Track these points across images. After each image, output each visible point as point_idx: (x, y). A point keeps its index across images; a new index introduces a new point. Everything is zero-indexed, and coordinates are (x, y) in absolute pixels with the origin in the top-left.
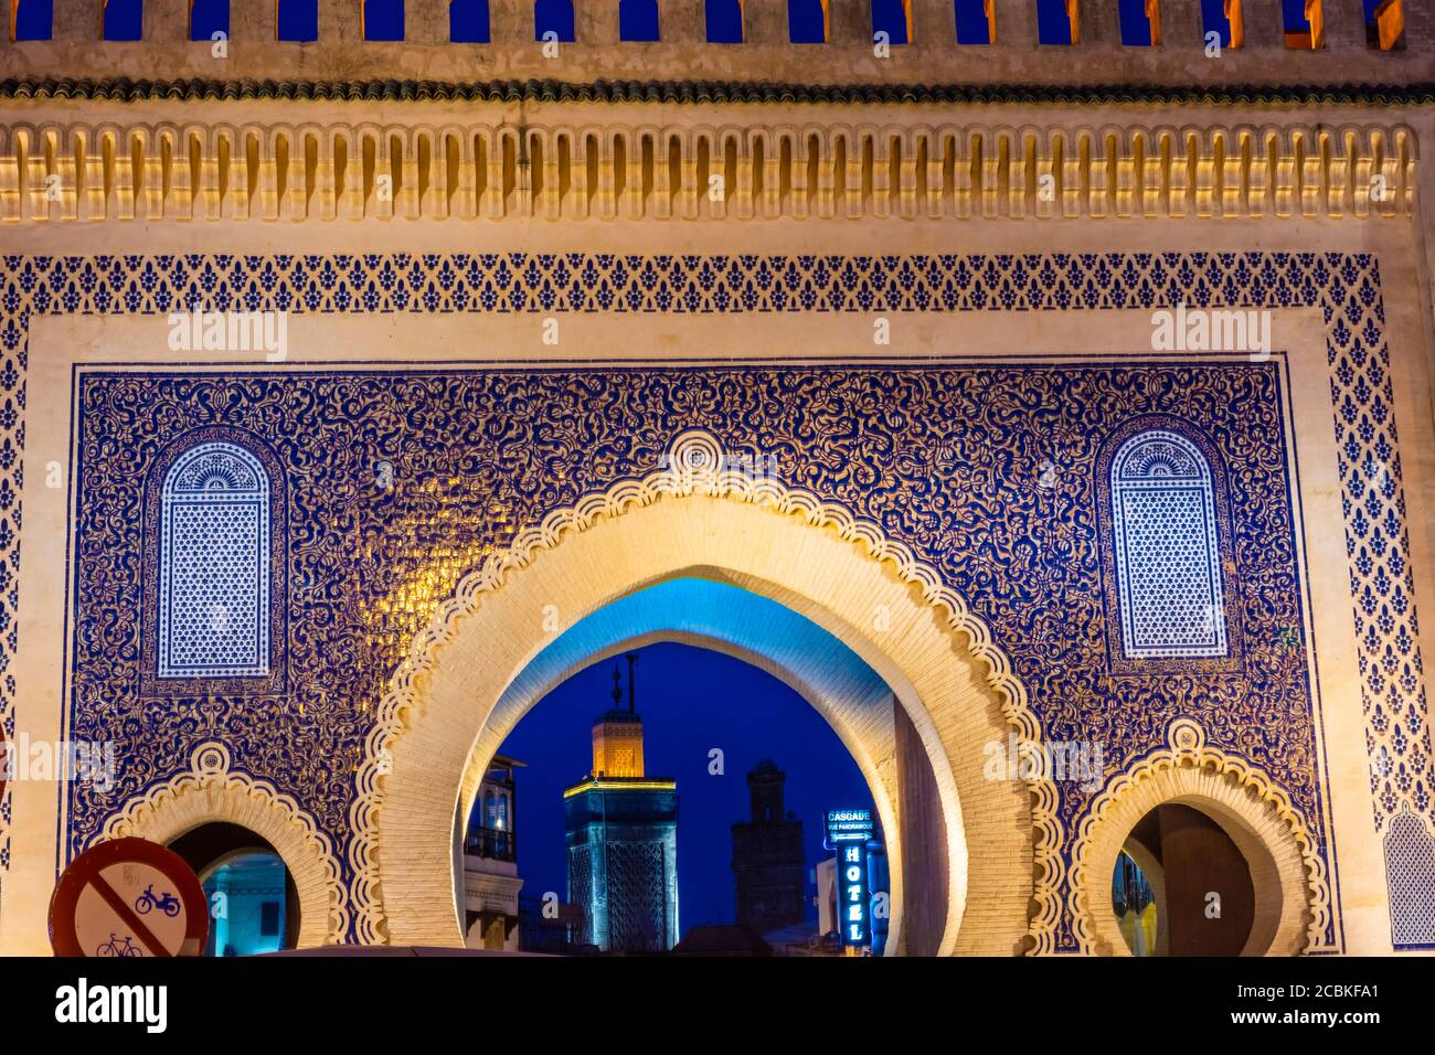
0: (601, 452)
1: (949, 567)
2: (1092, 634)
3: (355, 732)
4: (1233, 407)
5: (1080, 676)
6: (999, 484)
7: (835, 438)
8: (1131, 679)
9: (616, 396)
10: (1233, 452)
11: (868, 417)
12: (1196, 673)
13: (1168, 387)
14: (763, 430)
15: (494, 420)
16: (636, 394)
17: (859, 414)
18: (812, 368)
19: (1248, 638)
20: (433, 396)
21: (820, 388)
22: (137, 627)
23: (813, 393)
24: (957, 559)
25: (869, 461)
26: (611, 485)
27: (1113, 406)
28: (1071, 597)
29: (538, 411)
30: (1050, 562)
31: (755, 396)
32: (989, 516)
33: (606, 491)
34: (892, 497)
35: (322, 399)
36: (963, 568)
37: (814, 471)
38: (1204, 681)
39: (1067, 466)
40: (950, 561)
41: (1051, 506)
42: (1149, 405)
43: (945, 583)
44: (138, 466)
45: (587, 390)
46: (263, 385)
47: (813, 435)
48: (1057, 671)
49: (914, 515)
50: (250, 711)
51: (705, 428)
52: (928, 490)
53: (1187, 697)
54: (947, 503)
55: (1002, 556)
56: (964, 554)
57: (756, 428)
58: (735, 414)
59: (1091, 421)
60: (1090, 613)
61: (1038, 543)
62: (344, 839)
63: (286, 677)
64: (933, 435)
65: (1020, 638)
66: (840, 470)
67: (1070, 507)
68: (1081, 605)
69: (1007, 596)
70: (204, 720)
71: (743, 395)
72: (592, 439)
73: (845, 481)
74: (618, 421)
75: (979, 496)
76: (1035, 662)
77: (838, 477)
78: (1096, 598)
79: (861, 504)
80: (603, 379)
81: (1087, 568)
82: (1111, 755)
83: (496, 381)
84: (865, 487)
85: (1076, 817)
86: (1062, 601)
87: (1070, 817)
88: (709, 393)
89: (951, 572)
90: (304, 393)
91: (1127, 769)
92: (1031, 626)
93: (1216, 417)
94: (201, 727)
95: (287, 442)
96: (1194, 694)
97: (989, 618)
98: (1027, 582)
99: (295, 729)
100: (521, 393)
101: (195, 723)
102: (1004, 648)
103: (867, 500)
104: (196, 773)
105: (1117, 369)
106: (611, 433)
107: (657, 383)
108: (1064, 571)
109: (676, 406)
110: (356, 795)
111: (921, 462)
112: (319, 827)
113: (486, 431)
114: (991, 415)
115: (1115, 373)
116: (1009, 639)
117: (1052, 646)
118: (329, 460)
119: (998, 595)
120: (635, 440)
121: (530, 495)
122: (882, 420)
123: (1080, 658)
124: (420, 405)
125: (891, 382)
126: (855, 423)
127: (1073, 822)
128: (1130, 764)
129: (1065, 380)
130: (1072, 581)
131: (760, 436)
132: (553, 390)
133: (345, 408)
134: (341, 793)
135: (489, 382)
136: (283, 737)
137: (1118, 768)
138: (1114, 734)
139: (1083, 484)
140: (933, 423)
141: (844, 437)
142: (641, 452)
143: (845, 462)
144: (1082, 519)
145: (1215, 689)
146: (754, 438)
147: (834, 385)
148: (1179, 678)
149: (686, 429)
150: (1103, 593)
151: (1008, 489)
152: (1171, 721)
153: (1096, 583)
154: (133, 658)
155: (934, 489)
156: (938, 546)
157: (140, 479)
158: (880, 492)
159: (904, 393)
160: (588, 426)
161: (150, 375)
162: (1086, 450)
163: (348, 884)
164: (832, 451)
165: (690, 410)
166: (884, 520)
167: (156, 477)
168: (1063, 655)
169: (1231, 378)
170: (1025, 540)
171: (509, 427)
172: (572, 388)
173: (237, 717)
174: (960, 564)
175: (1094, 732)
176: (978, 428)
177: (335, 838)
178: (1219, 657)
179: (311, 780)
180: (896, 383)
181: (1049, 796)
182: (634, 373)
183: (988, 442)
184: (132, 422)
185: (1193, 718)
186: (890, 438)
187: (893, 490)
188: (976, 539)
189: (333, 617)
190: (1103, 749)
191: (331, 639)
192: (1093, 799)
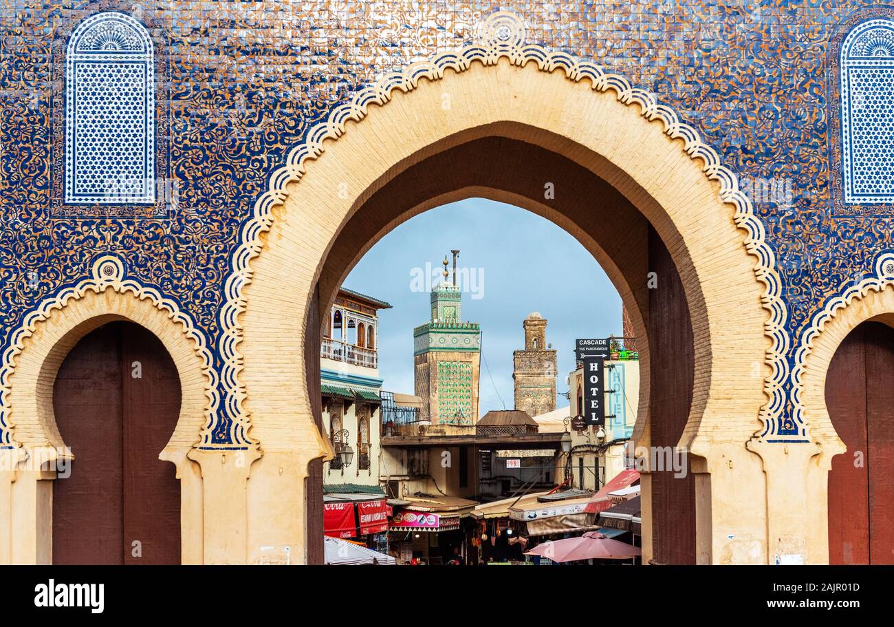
1: (706, 127)
2: (819, 183)
3: (224, 251)
6: (750, 60)
8: (848, 220)
14: (559, 10)
22: (48, 163)
24: (713, 121)
30: (788, 125)
32: (740, 86)
34: (662, 68)
36: (718, 128)
39: (805, 44)
40: (707, 123)
41: (792, 79)
43: (703, 140)
44: (47, 29)
47: (599, 16)
48: (791, 213)
49: (680, 84)
50: (140, 232)
51: (510, 7)
52: (692, 64)
53: (893, 235)
54: (707, 73)
55: (750, 119)
57: (552, 8)
60: (818, 167)
61: (779, 109)
62: (216, 335)
64: (698, 18)
67: (808, 79)
68: (811, 160)
69: (752, 152)
70: (103, 238)
72: (419, 12)
73: (625, 55)
75: (733, 69)
78: (824, 154)
81: (817, 130)
82: (830, 280)
85: (800, 329)
86: (797, 157)
87: (796, 329)
89: (708, 131)
91: (843, 291)
92: (770, 175)
94: (100, 244)
97: (736, 170)
98: (769, 141)
99: (176, 247)
101: (96, 240)
104: (97, 280)
108: (799, 132)
110: (225, 301)
111: (687, 40)
112: (195, 326)
114: (745, 3)
119: (745, 151)
122: (656, 5)
123: (809, 203)
126: (634, 7)
127: (798, 333)
128: (845, 289)
130: (805, 140)
131: (556, 15)
134: (212, 299)
136: (166, 253)
137: (835, 291)
138: (833, 265)
139: (818, 62)
140: (698, 8)
144: (815, 90)
148: (887, 220)
149: (495, 7)
150: (830, 151)
151: (756, 65)
153: (824, 143)
154: (45, 187)
155: (697, 63)
156: (699, 110)
157: (49, 42)
158: (653, 64)
162: (821, 34)
163: (219, 370)
166: (656, 89)
167: (61, 39)
168: (794, 201)
170: (769, 106)
173: (128, 236)
174: (713, 125)
175: (817, 262)
176: (734, 14)
177: (208, 334)
179: (189, 288)
181: (779, 312)
183: (742, 25)
186: (661, 20)
187: (662, 63)
189: (206, 158)
190: (823, 277)
191: (205, 175)
192: (814, 315)
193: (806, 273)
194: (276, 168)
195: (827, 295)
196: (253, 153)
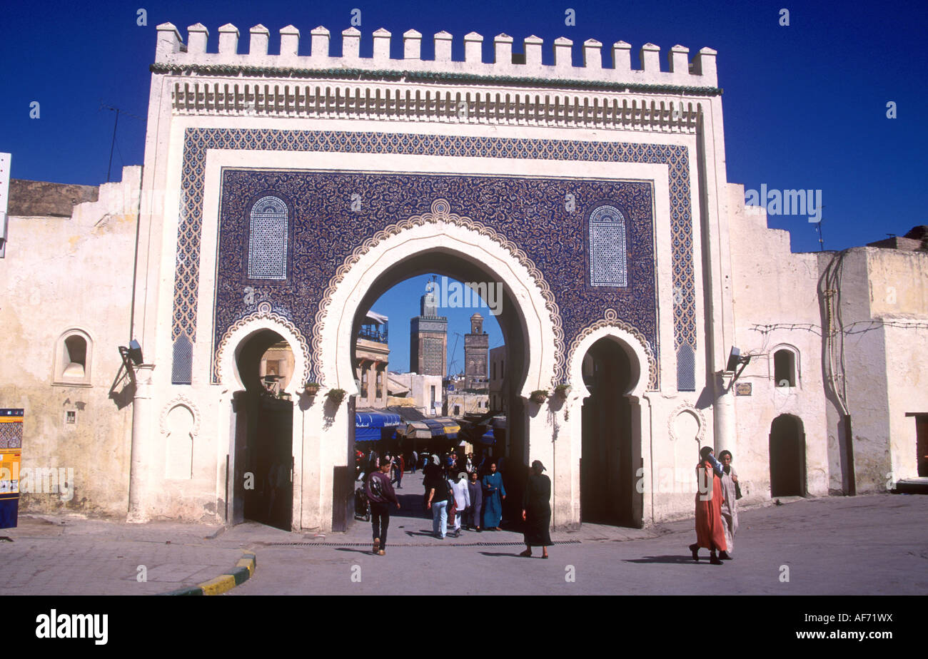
0: (407, 205)
1: (530, 251)
2: (579, 277)
3: (316, 301)
4: (634, 199)
5: (575, 292)
6: (549, 222)
7: (491, 203)
8: (592, 294)
9: (413, 185)
10: (633, 214)
11: (503, 196)
12: (615, 293)
13: (611, 190)
14: (465, 199)
15: (369, 192)
16: (420, 185)
17: (500, 195)
18: (484, 178)
19: (635, 281)
20: (347, 182)
21: (486, 185)
22: (241, 261)
23: (484, 186)
24: (533, 248)
25: (503, 212)
26: (410, 217)
27: (591, 196)
28: (573, 263)
29: (385, 189)
30: (566, 251)
31: (463, 187)
32: (545, 233)
33: (408, 219)
34: (510, 225)
35: (308, 182)
36: (535, 252)
37: (483, 214)
38: (619, 295)
39: (574, 217)
40: (530, 249)
41: (568, 231)
42: (605, 197)
43: (528, 257)
44: (243, 204)
45: (403, 182)
46: (287, 176)
47: (483, 202)
48: (567, 290)
49: (518, 232)
50: (279, 292)
51: (444, 198)
52: (524, 223)
53: (612, 301)
54: (530, 228)
55: (549, 248)
56: (535, 247)
57: (463, 198)
58: (455, 193)
59: (583, 201)
60: (579, 270)
61: (562, 244)
62: (311, 338)
63: (292, 280)
64: (526, 203)
65: (554, 278)
66: (492, 215)
67: (574, 231)
68: (576, 266)
69: (550, 262)
70: (263, 294)
71: (459, 186)
72: (404, 200)
73: (494, 219)
74: (413, 194)
75: (542, 226)
76: (559, 286)
77: (491, 217)
78: (582, 264)
79: (499, 227)
80: (408, 179)
81: (579, 254)
82: (584, 320)
83: (370, 178)
84: (501, 221)
85: (570, 341)
86: (569, 265)
87: (568, 341)
88: (446, 185)
89: (531, 253)
90: (302, 180)
91: (589, 325)
92: (558, 273)
93: (628, 202)
94: (262, 297)
95: (295, 197)
96: (614, 300)
97: (543, 270)
98: (557, 258)
99: (295, 299)
100: (379, 183)
101: (260, 295)
102: (548, 281)
103: (501, 226)
104: (260, 313)
105: (593, 183)
106: (411, 198)
107: (428, 181)
108: (571, 254)
109: (434, 190)
110: (315, 323)
111: (522, 213)
112: (302, 334)
113: (366, 196)
114: (548, 197)
115: (593, 184)
116: (550, 278)
117: (565, 281)
118: (309, 204)
119: (547, 262)
120: (419, 201)
121: (380, 219)
122: (508, 197)
123: (575, 286)
124: (342, 185)
125: (512, 184)
126: (499, 198)
127: (569, 343)
128: (591, 323)
129: (575, 186)
130: (573, 258)
131: (464, 201)
132: (390, 182)
133: (316, 186)
134: (310, 322)
135: (368, 178)
136: (290, 301)
137: (586, 325)
138: (585, 313)
139: (579, 223)
140: (527, 199)
141: (495, 203)
142: (421, 205)
143: (494, 212)
144: (578, 236)
145: (622, 299)
146: (462, 202)
147: (492, 184)
148: (609, 294)
149: (438, 198)
150: (584, 263)
151: (552, 224)
152: (606, 309)
153: (582, 259)
154: (239, 271)
155: (526, 223)
156: (526, 243)
157: (243, 208)
158: (506, 223)
159: (517, 188)
160: (402, 195)
161: (248, 171)
162: (581, 211)
163: (312, 354)
164: (490, 208)
165: (439, 191)
166: (507, 234)
167: (249, 208)
168: (569, 284)
169: (634, 188)
170: (558, 242)
171: (374, 194)
172: (397, 181)
173: (275, 294)
174: (533, 250)
175: (578, 312)
176: (543, 202)
177: (307, 337)
178: (624, 287)
179: (300, 317)
180: (514, 184)
181: (561, 334)
182: (420, 176)
183: (546, 207)
184: (241, 188)
185: (613, 308)
186: (511, 204)
187: (511, 223)
188: (540, 242)
189: (309, 260)
190: (581, 318)
191: (308, 268)
192: (577, 335)
193: (573, 317)
194: (340, 265)
195: (582, 327)
196: (329, 258)
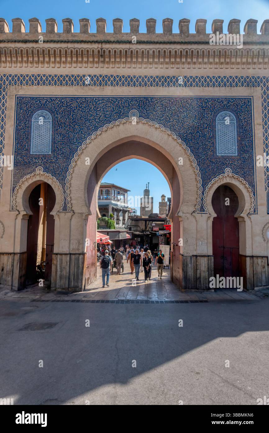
0: (116, 113)
1: (183, 137)
2: (210, 150)
4: (242, 107)
5: (208, 159)
6: (193, 121)
7: (161, 111)
8: (218, 160)
9: (119, 102)
10: (241, 116)
11: (168, 107)
12: (231, 159)
13: (228, 103)
15: (95, 107)
16: (123, 102)
17: (166, 107)
18: (157, 98)
19: (242, 152)
20: (84, 102)
21: (159, 102)
23: (157, 102)
24: (184, 135)
25: (168, 116)
26: (117, 119)
27: (217, 106)
28: (207, 143)
29: (104, 105)
31: (146, 103)
33: (116, 121)
35: (62, 102)
36: (185, 137)
37: (157, 117)
38: (233, 160)
39: (207, 118)
41: (204, 126)
42: (224, 106)
43: (182, 140)
45: (113, 101)
46: (51, 99)
47: (157, 111)
48: (203, 158)
49: (176, 127)
50: (47, 161)
51: (136, 109)
52: (179, 122)
53: (229, 163)
55: (193, 135)
56: (186, 134)
57: (146, 109)
58: (142, 106)
59: (212, 109)
60: (210, 147)
61: (201, 133)
63: (54, 154)
64: (181, 111)
65: (196, 151)
66: (162, 118)
67: (207, 126)
68: (208, 145)
71: (144, 103)
72: (114, 111)
73: (163, 120)
74: (119, 107)
75: (189, 123)
76: (199, 156)
78: (212, 144)
79: (166, 124)
80: (116, 99)
81: (210, 138)
82: (213, 174)
83: (96, 99)
84: (167, 121)
85: (205, 186)
86: (205, 144)
88: (137, 102)
89: (183, 138)
90: (59, 101)
91: (216, 177)
92: (198, 149)
93: (238, 109)
94: (38, 163)
96: (230, 163)
99: (56, 164)
100: (100, 102)
102: (193, 153)
104: (37, 172)
106: (118, 110)
107: (127, 100)
108: (206, 138)
109: (130, 105)
110: (66, 177)
111: (178, 116)
112: (59, 183)
113: (93, 109)
114: (192, 108)
115: (218, 100)
116: (194, 151)
117: (202, 153)
118: (63, 114)
120: (122, 111)
121: (101, 121)
122: (171, 108)
123: (208, 155)
124: (81, 104)
125: (173, 101)
126: (165, 109)
129: (208, 101)
130: (207, 140)
131: (147, 111)
132: (107, 101)
133: (66, 104)
135: (94, 99)
136: (53, 166)
137: (214, 177)
138: (214, 170)
139: (210, 121)
140: (181, 109)
141: (163, 111)
142: (123, 113)
143: (163, 116)
144: (210, 128)
145: (234, 162)
146: (145, 111)
147: (162, 101)
148: (227, 160)
149: (132, 109)
151: (195, 122)
152: (225, 168)
153: (212, 141)
154: (25, 150)
155: (181, 121)
158: (170, 122)
159: (175, 103)
160: (113, 108)
162: (211, 115)
163: (64, 193)
164: (161, 114)
165: (133, 105)
166: (170, 127)
168: (204, 154)
169: (241, 101)
170: (198, 132)
171: (98, 108)
172: (111, 101)
174: (184, 136)
175: (210, 170)
176: (190, 110)
177: (62, 185)
178: (236, 156)
179: (58, 174)
181: (200, 181)
183: (192, 113)
185: (229, 168)
186: (172, 111)
188: (188, 132)
189: (63, 144)
191: (63, 148)
192: (209, 182)
194: (79, 146)
196: (74, 142)
